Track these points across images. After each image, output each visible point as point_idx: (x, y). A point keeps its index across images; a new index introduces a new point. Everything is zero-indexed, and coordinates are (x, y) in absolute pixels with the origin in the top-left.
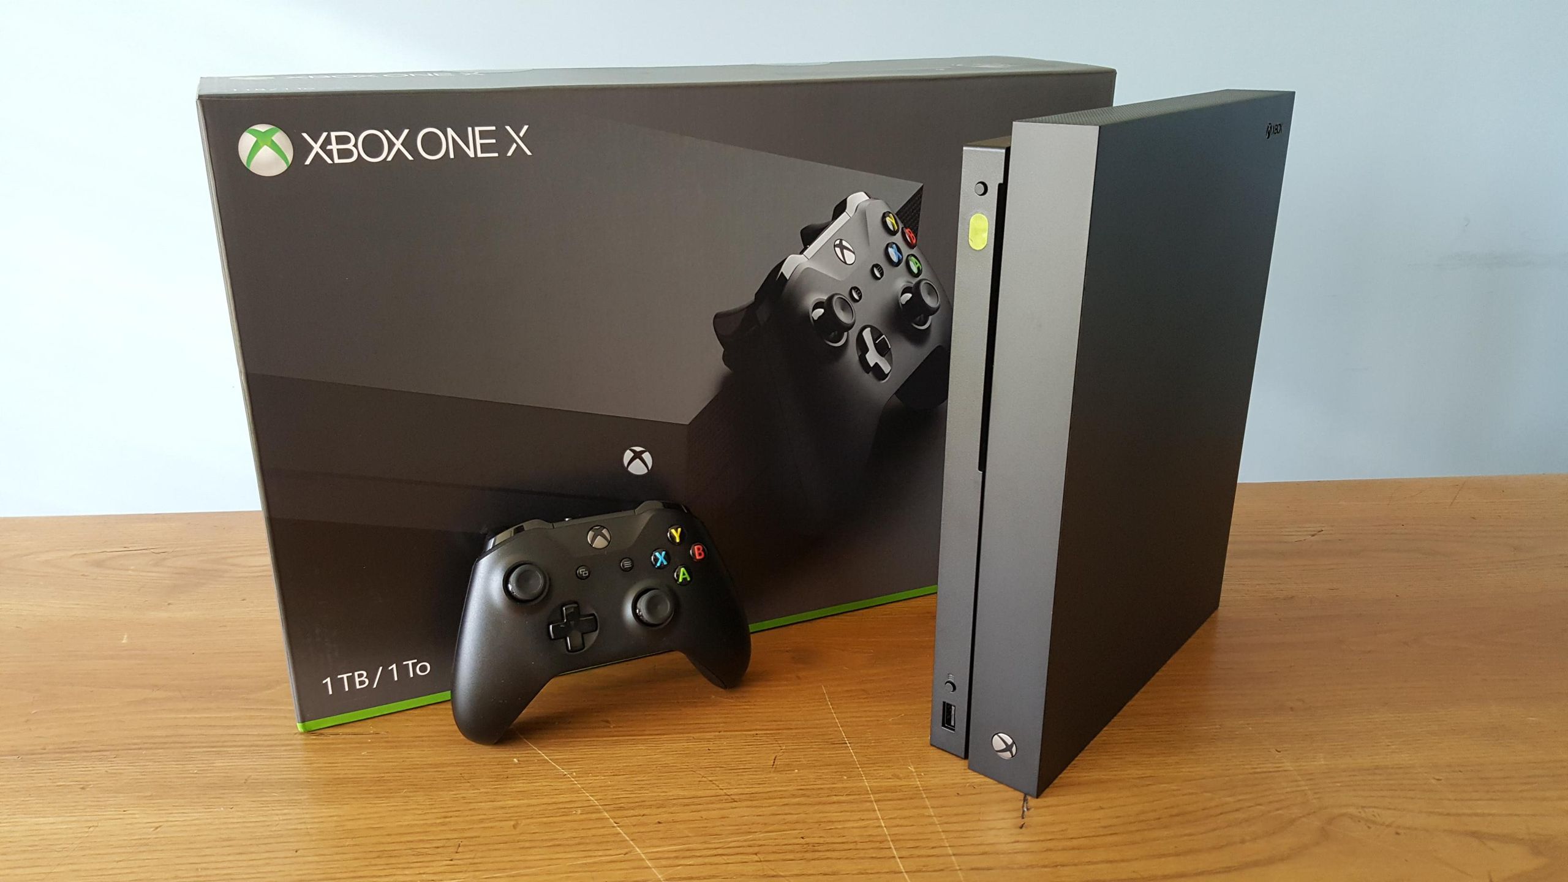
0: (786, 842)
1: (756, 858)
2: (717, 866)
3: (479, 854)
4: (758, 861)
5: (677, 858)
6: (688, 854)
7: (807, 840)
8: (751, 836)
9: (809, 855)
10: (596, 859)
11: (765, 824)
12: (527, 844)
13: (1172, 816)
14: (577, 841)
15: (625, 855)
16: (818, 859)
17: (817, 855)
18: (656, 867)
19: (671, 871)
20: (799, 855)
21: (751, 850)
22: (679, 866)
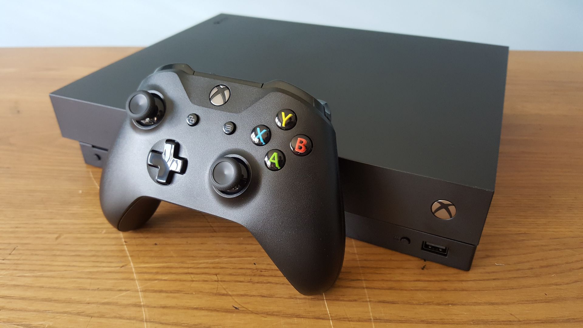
0: (241, 266)
1: (215, 278)
2: (184, 283)
3: (23, 257)
4: (216, 281)
5: (157, 273)
6: (167, 270)
7: (258, 266)
8: (217, 260)
9: (256, 279)
10: (100, 269)
11: (231, 251)
12: (58, 253)
13: (542, 267)
14: (93, 253)
15: (121, 267)
16: (261, 283)
17: (262, 279)
18: (139, 280)
19: (149, 284)
20: (248, 278)
21: (214, 271)
22: (156, 280)
